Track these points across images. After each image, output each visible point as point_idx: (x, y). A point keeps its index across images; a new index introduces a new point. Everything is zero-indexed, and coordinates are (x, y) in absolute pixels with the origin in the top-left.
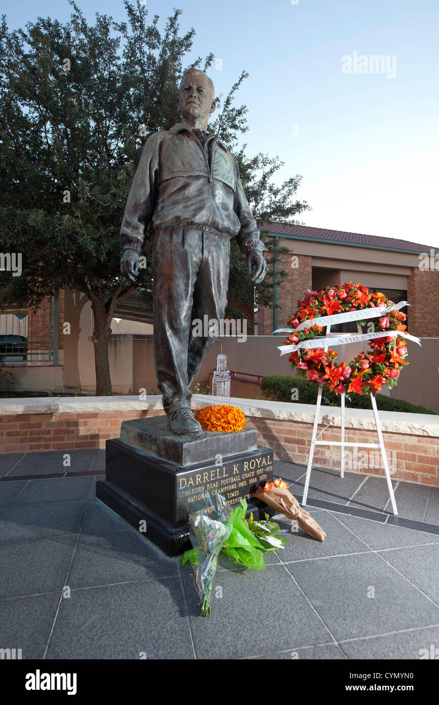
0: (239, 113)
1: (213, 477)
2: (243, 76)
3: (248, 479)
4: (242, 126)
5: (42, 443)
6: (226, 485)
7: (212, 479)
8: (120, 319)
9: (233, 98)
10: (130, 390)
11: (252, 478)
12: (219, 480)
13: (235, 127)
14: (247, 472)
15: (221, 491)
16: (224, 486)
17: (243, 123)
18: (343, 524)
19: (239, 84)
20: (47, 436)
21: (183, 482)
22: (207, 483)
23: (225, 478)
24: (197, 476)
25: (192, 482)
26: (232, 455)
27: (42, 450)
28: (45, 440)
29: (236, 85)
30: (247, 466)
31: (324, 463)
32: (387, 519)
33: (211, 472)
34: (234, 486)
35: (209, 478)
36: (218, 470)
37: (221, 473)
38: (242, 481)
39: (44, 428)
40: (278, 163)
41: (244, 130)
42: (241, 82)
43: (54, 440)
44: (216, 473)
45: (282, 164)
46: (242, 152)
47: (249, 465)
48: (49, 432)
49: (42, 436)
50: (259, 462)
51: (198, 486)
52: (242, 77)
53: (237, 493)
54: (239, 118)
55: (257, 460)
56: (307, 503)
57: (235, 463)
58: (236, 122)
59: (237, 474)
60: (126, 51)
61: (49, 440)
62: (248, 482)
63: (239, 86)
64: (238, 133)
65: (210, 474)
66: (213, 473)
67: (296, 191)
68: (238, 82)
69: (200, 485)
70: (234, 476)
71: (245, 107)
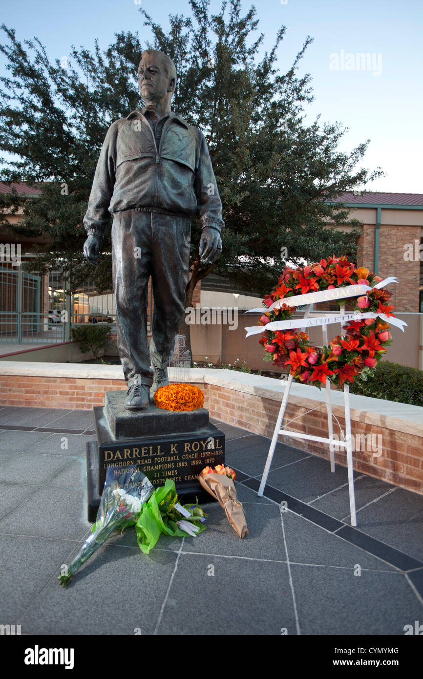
0: (303, 82)
1: (145, 454)
2: (307, 42)
3: (189, 461)
4: (310, 96)
5: (85, 402)
6: (161, 463)
7: (143, 455)
8: (238, 295)
9: (298, 68)
10: (219, 360)
11: (195, 459)
12: (153, 458)
13: (301, 98)
14: (188, 453)
15: (154, 468)
16: (157, 464)
17: (309, 93)
18: (282, 524)
19: (303, 51)
20: (89, 398)
21: (109, 455)
22: (137, 458)
23: (160, 456)
24: (125, 450)
25: (120, 456)
26: (175, 434)
27: (85, 409)
28: (88, 401)
29: (301, 53)
30: (188, 448)
31: (323, 453)
32: (339, 529)
33: (143, 449)
34: (171, 466)
35: (140, 453)
36: (151, 448)
37: (155, 451)
38: (181, 461)
39: (87, 390)
40: (341, 129)
41: (310, 100)
42: (306, 50)
43: (95, 401)
44: (149, 450)
45: (346, 130)
46: (316, 123)
47: (191, 447)
48: (90, 394)
49: (86, 397)
50: (204, 445)
51: (126, 460)
52: (307, 44)
53: (175, 473)
54: (305, 88)
55: (202, 442)
56: (264, 494)
57: (174, 443)
58: (302, 93)
59: (174, 454)
60: (194, 44)
61: (90, 401)
62: (189, 463)
63: (303, 54)
64: (304, 104)
65: (141, 451)
66: (145, 450)
67: (364, 157)
68: (302, 50)
69: (128, 459)
70: (171, 456)
71: (308, 76)
